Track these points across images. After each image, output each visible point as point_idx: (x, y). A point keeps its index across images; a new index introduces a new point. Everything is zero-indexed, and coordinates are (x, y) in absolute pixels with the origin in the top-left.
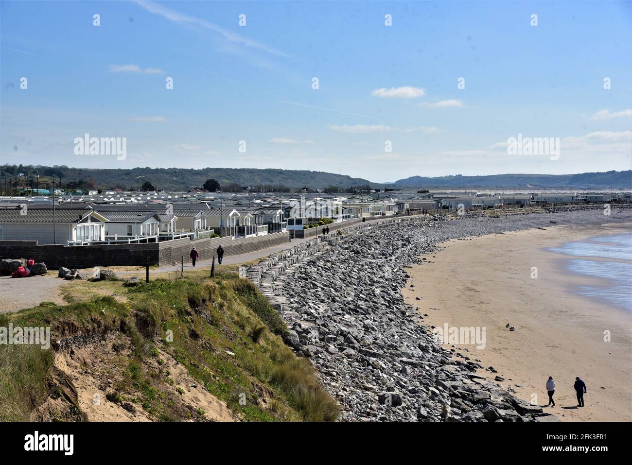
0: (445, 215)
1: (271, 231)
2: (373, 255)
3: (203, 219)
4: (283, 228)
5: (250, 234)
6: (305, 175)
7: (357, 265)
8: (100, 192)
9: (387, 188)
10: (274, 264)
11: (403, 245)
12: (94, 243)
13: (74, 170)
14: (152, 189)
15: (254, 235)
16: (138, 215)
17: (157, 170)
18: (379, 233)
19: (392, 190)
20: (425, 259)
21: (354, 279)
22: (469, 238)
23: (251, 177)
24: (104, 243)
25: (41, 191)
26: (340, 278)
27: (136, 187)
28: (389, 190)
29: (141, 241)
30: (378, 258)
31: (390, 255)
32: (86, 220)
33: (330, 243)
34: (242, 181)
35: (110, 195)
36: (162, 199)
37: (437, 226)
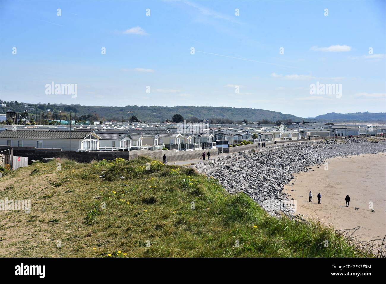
0: (336, 140)
1: (205, 147)
2: (274, 165)
3: (159, 139)
4: (213, 146)
5: (189, 149)
6: (248, 112)
7: (260, 170)
8: (101, 123)
9: (304, 122)
10: (200, 166)
11: (299, 160)
12: (93, 151)
13: (85, 107)
14: (137, 121)
15: (192, 150)
16: (119, 136)
17: (142, 107)
18: (283, 151)
19: (308, 123)
20: (311, 169)
21: (253, 178)
22: (349, 156)
23: (208, 113)
24: (98, 151)
25: (63, 121)
26: (243, 177)
27: (127, 120)
28: (306, 122)
29: (119, 150)
30: (277, 167)
31: (286, 165)
32: (88, 138)
33: (245, 157)
34: (202, 115)
35: (108, 124)
36: (142, 128)
37: (328, 147)
